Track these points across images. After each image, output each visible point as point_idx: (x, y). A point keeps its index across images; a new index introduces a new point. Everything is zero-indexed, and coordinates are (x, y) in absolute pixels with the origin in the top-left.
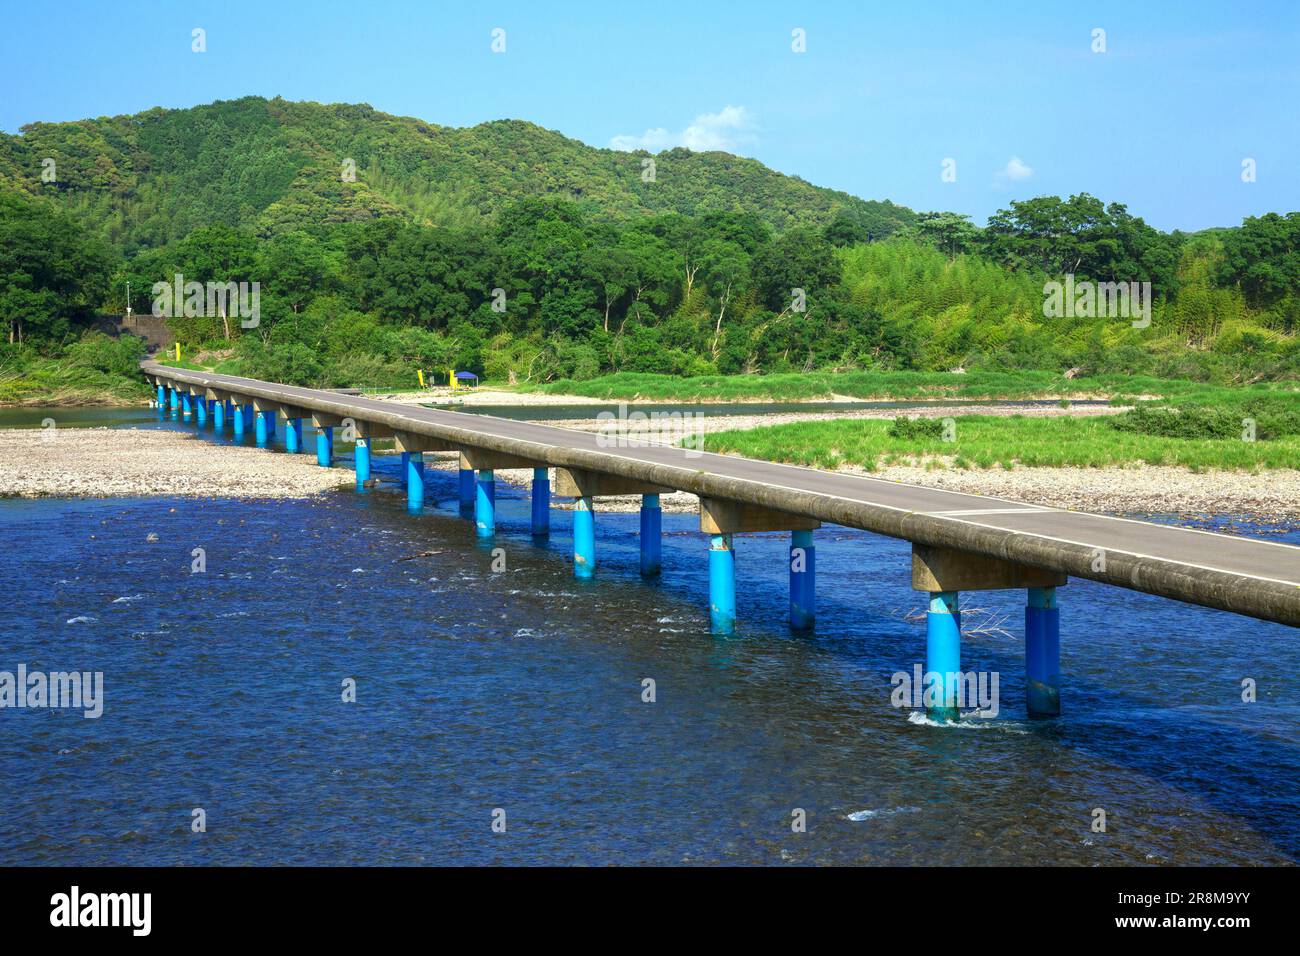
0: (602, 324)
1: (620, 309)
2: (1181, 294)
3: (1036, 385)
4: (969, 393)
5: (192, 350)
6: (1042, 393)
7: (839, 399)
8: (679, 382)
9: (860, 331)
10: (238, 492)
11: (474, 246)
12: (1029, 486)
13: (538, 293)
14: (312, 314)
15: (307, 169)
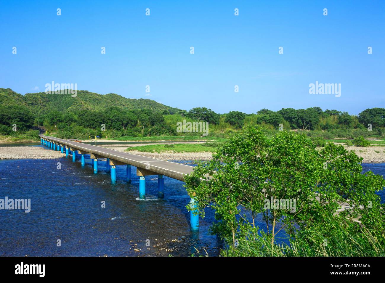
0: (123, 128)
1: (126, 125)
2: (220, 124)
3: (195, 138)
4: (185, 140)
5: (50, 132)
6: (196, 140)
7: (163, 141)
8: (135, 138)
9: (167, 129)
10: (43, 158)
11: (100, 114)
12: (185, 156)
13: (112, 123)
14: (71, 126)
15: (76, 101)
